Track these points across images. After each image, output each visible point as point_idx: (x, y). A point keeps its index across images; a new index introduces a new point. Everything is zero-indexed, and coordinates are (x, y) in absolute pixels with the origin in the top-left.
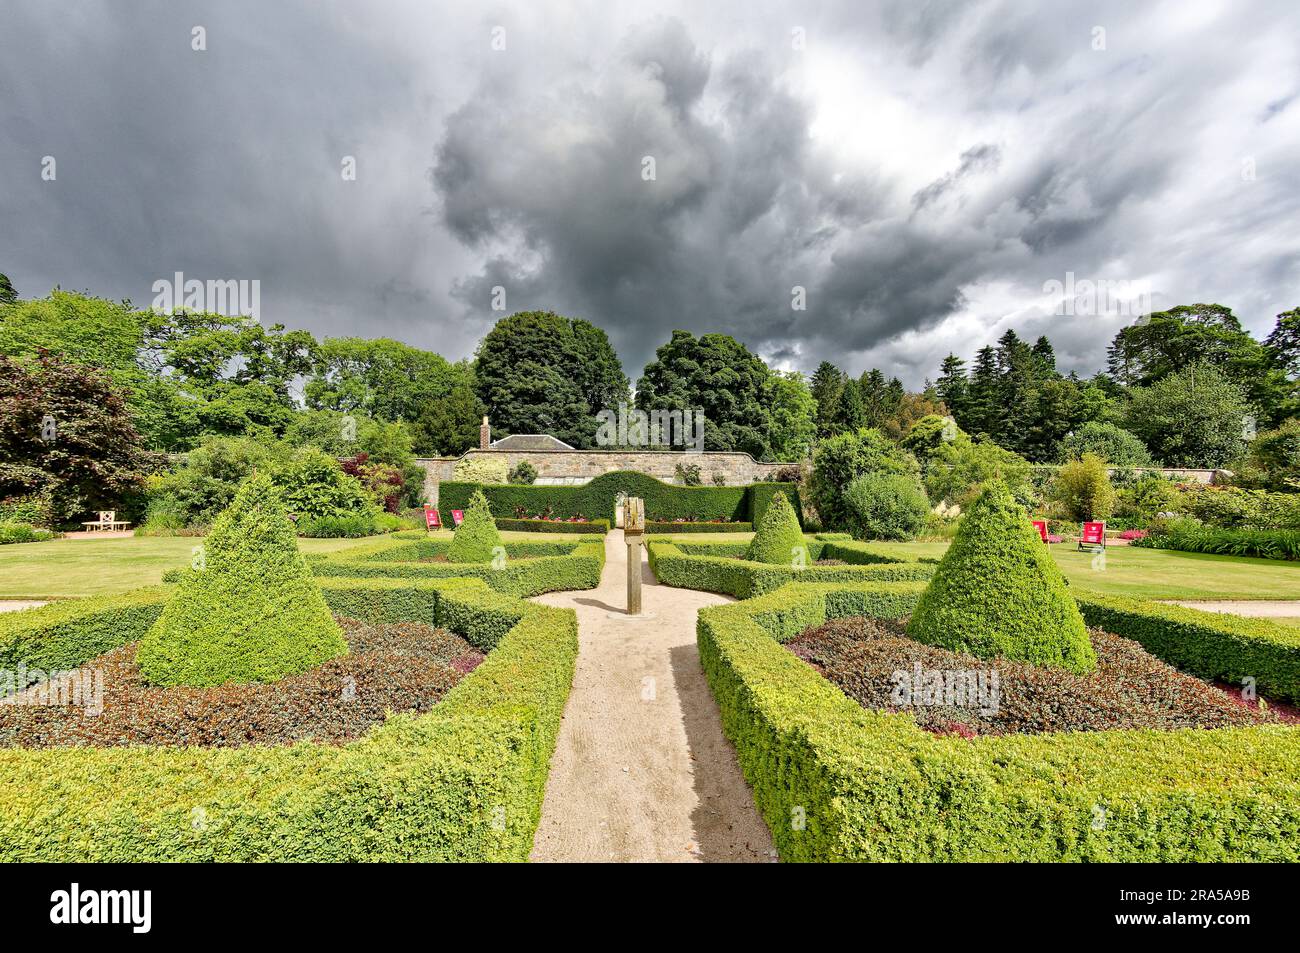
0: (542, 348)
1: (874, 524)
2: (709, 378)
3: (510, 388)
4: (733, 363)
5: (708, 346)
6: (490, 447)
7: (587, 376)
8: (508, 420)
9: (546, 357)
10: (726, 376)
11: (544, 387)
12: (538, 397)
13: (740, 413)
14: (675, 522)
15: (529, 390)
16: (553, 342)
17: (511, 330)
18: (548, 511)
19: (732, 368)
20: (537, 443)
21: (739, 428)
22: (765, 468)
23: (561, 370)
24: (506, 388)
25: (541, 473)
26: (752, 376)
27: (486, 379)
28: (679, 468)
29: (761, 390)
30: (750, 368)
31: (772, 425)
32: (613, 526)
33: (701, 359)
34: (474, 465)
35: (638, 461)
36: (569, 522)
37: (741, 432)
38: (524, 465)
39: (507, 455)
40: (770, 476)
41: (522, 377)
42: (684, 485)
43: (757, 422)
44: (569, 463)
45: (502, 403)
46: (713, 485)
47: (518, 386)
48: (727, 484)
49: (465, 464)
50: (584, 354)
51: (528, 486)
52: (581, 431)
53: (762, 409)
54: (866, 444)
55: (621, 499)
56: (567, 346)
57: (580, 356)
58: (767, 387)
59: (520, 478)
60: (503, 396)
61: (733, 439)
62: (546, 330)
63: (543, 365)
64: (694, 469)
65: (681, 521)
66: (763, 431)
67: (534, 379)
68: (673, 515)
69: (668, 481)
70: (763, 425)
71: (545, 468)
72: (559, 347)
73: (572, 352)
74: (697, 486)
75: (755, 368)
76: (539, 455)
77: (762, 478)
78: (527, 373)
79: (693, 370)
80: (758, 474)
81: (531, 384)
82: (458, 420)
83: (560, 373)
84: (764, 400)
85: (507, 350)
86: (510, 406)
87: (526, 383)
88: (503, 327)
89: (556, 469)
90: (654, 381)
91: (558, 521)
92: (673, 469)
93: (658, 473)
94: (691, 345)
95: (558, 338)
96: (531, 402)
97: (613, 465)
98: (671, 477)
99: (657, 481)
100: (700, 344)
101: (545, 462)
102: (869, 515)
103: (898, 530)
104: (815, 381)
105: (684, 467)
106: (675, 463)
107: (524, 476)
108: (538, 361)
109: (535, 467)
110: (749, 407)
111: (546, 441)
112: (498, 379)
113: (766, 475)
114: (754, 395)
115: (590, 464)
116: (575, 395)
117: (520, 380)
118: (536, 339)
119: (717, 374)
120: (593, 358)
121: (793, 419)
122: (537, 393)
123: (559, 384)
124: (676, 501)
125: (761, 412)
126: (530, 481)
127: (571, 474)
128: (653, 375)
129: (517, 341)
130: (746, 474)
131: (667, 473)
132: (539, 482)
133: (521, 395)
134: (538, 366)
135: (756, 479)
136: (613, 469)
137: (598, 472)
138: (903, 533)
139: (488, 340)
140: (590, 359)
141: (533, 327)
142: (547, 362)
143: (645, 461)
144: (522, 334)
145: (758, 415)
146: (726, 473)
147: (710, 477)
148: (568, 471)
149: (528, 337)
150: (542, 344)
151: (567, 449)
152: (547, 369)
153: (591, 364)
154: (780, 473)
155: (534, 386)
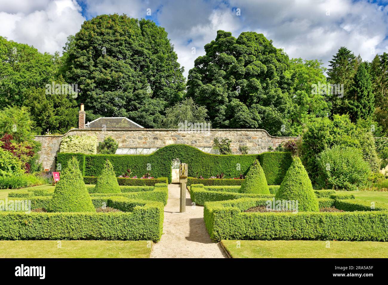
0: (117, 46)
1: (331, 179)
2: (242, 70)
3: (94, 78)
4: (261, 57)
5: (244, 43)
6: (85, 127)
7: (151, 66)
8: (92, 103)
9: (120, 52)
10: (256, 68)
11: (119, 77)
12: (114, 85)
13: (265, 96)
14: (210, 179)
15: (107, 80)
16: (126, 40)
17: (94, 30)
18: (129, 172)
19: (261, 61)
20: (117, 123)
21: (264, 108)
22: (277, 140)
23: (132, 63)
24: (90, 78)
25: (120, 145)
26: (276, 67)
27: (75, 70)
28: (216, 141)
29: (282, 77)
30: (275, 61)
31: (290, 105)
32: (170, 182)
33: (238, 55)
34: (75, 141)
35: (187, 136)
36: (142, 179)
37: (265, 111)
38: (109, 139)
39: (97, 132)
40: (280, 146)
41: (103, 70)
42: (219, 154)
43: (278, 103)
44: (140, 138)
45: (88, 90)
46: (239, 154)
47: (100, 77)
48: (249, 153)
49: (68, 140)
50: (149, 49)
51: (112, 155)
52: (147, 111)
53: (283, 92)
54: (337, 126)
55: (176, 163)
56: (137, 43)
57: (146, 51)
58: (288, 75)
59: (106, 149)
60: (88, 85)
61: (258, 116)
62: (121, 31)
63: (118, 59)
64: (227, 141)
65: (214, 178)
66: (282, 110)
67: (112, 70)
68: (209, 174)
69: (207, 151)
70: (282, 106)
71: (123, 142)
72: (130, 44)
73: (140, 49)
74: (228, 154)
75: (279, 61)
76: (119, 132)
77: (274, 148)
78: (106, 66)
79: (231, 64)
80: (271, 144)
81: (109, 75)
82: (55, 104)
83: (131, 65)
84: (286, 86)
85: (91, 48)
86: (94, 93)
87: (105, 74)
88: (87, 29)
89: (129, 142)
90: (201, 71)
91: (135, 178)
92: (212, 142)
93: (202, 144)
94: (231, 43)
95: (130, 38)
96: (109, 89)
97: (170, 139)
98: (210, 147)
99: (199, 151)
100: (238, 42)
101: (123, 138)
102: (329, 174)
103: (346, 183)
104: (333, 64)
105: (220, 140)
106: (213, 138)
107: (109, 147)
108: (115, 57)
109: (116, 141)
110: (272, 92)
111: (124, 121)
112: (85, 71)
113: (277, 145)
114: (278, 82)
115: (155, 138)
116: (141, 82)
117: (101, 72)
118: (113, 39)
119: (249, 66)
120: (156, 52)
121: (309, 99)
122: (113, 82)
123: (130, 74)
124: (212, 165)
125: (281, 95)
126: (113, 151)
127: (141, 146)
128: (201, 66)
129: (98, 40)
130: (263, 145)
131: (207, 145)
132: (119, 152)
133: (101, 84)
134: (115, 60)
135: (270, 149)
136: (170, 142)
137: (159, 144)
138: (350, 185)
139: (77, 40)
140: (154, 53)
141: (111, 28)
142: (120, 56)
143: (193, 136)
144: (102, 34)
145: (279, 98)
146: (249, 145)
147: (238, 148)
148: (139, 143)
149: (107, 37)
150: (118, 43)
151: (138, 127)
152: (121, 62)
153: (154, 57)
154: (287, 144)
155: (112, 77)
